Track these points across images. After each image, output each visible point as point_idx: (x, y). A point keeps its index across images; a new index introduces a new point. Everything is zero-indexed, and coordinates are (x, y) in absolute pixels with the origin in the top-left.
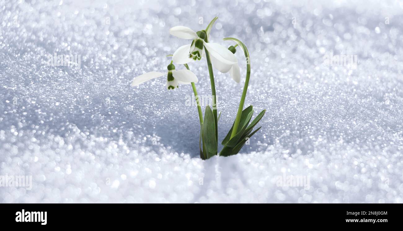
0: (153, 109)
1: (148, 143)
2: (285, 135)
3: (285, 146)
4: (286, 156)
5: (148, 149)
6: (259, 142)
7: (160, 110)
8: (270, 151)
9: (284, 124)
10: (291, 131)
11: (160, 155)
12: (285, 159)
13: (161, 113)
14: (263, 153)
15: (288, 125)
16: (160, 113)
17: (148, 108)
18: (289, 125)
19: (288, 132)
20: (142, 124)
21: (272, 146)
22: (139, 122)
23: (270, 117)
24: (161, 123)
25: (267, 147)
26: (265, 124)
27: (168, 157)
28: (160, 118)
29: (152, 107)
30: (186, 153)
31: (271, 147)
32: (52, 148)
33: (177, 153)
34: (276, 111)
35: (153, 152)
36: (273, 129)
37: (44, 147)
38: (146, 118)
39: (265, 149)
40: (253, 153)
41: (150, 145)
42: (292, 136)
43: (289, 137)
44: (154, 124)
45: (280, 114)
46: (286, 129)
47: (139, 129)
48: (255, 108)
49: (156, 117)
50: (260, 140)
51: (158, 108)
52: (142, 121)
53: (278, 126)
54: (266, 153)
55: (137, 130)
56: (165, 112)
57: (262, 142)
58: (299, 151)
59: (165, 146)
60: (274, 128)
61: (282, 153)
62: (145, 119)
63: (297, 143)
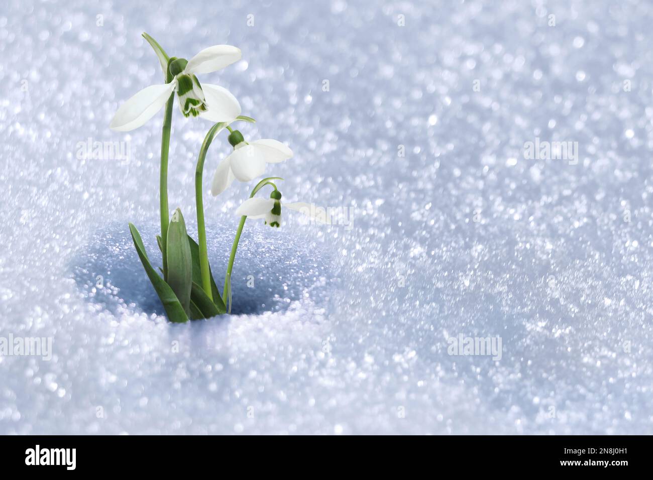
0: (108, 243)
1: (99, 298)
2: (318, 284)
3: (318, 302)
5: (98, 307)
6: (276, 296)
7: (118, 244)
8: (293, 310)
9: (317, 267)
10: (329, 277)
11: (118, 316)
12: (318, 323)
13: (120, 249)
14: (284, 314)
15: (322, 268)
16: (118, 249)
17: (98, 241)
18: (325, 269)
19: (323, 279)
20: (89, 267)
21: (297, 302)
22: (85, 264)
23: (294, 256)
24: (120, 265)
25: (289, 304)
26: (287, 267)
27: (132, 320)
28: (118, 258)
29: (105, 239)
30: (159, 314)
31: (296, 304)
33: (145, 314)
34: (303, 247)
35: (107, 312)
36: (300, 275)
39: (285, 308)
40: (267, 314)
41: (102, 301)
42: (330, 285)
43: (325, 289)
44: (109, 267)
45: (311, 252)
46: (320, 275)
47: (85, 274)
48: (271, 241)
49: (111, 256)
50: (278, 294)
51: (115, 241)
52: (89, 262)
53: (307, 270)
54: (288, 313)
55: (80, 277)
56: (126, 248)
57: (281, 296)
59: (126, 302)
60: (301, 273)
61: (313, 314)
62: (94, 260)
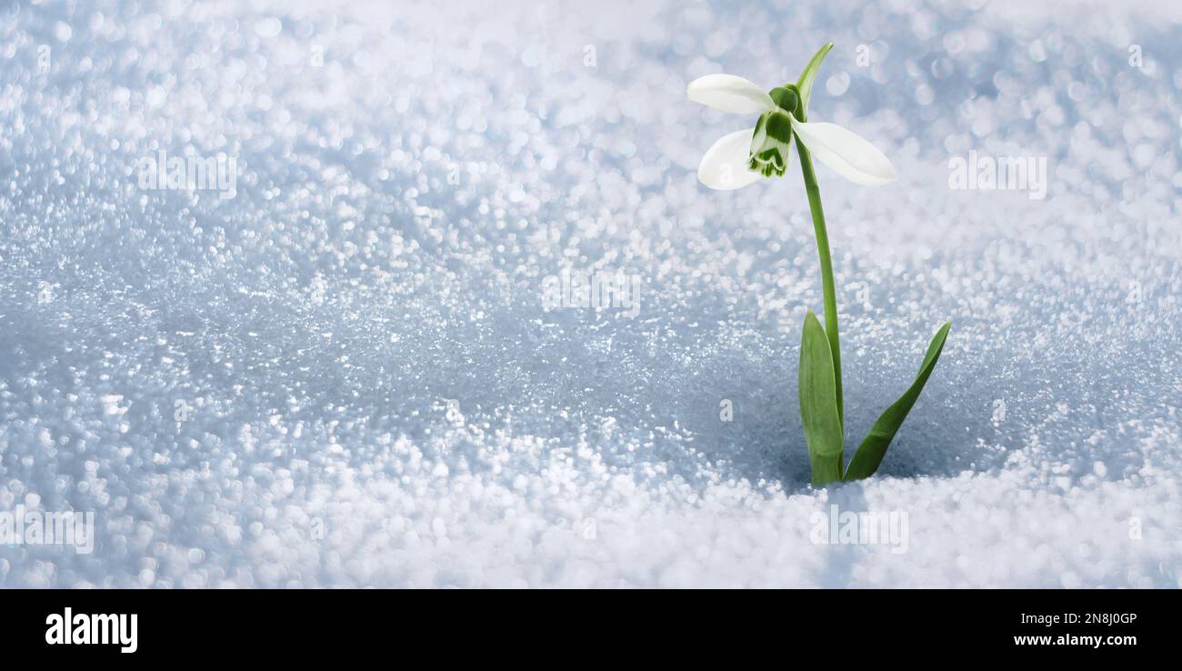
0: (670, 345)
2: (1054, 417)
4: (1064, 482)
6: (981, 440)
7: (688, 348)
9: (1051, 385)
10: (1073, 404)
12: (1060, 492)
13: (693, 357)
14: (996, 475)
15: (1061, 386)
16: (689, 358)
17: (652, 344)
18: (1065, 388)
19: (1063, 408)
20: (639, 391)
21: (1019, 453)
23: (1008, 364)
24: (696, 389)
25: (1005, 457)
26: (995, 384)
29: (664, 340)
32: (390, 473)
34: (1022, 346)
36: (1020, 400)
37: (367, 469)
38: (651, 375)
39: (999, 463)
42: (1077, 419)
43: (1067, 425)
45: (1037, 355)
46: (1057, 400)
47: (633, 407)
48: (964, 337)
49: (677, 371)
50: (982, 436)
51: (683, 344)
52: (640, 383)
53: (1032, 389)
55: (626, 412)
56: (704, 355)
57: (988, 442)
58: (1100, 468)
60: (1022, 397)
62: (648, 377)
63: (1093, 440)
